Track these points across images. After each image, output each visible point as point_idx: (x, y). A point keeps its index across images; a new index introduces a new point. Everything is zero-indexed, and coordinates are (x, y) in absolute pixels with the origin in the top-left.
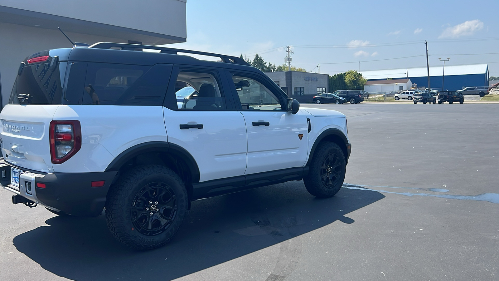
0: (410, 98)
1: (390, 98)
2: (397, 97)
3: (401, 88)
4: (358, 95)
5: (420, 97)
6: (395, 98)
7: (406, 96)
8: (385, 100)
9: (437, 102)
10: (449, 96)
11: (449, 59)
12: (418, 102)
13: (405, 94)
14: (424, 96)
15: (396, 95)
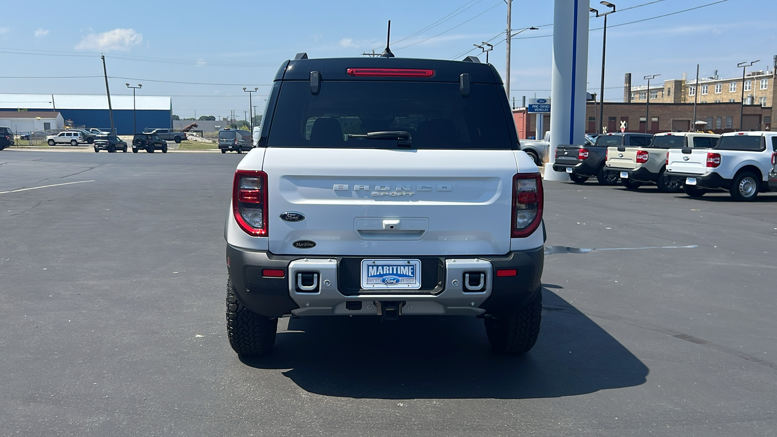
0: (74, 143)
1: (39, 142)
2: (52, 140)
3: (47, 126)
4: (3, 136)
5: (104, 142)
6: (48, 142)
7: (68, 139)
8: (30, 145)
9: (130, 150)
10: (148, 142)
11: (141, 86)
12: (101, 149)
13: (65, 136)
14: (110, 141)
15: (49, 137)
